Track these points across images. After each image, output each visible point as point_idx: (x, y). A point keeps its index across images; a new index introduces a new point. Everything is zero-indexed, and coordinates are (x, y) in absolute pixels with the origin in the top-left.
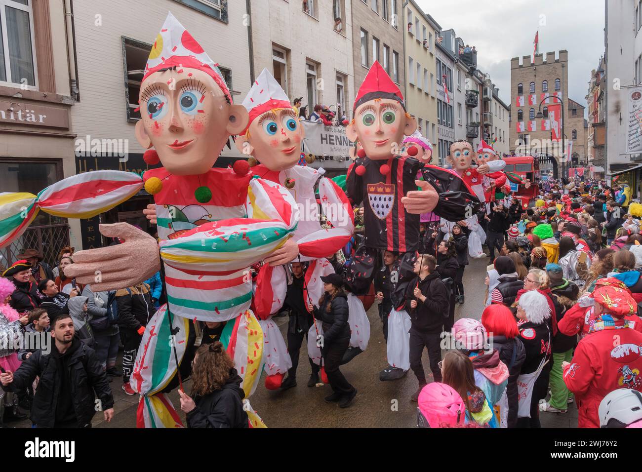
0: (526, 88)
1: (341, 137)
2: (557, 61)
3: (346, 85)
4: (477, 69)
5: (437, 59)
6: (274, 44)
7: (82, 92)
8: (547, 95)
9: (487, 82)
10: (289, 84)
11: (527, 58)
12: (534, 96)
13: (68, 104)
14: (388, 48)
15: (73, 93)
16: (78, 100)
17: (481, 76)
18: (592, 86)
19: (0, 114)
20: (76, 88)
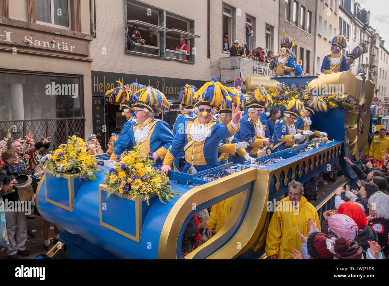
1: (267, 69)
3: (273, 34)
4: (369, 25)
6: (225, 4)
7: (98, 32)
9: (376, 35)
10: (233, 31)
13: (89, 39)
14: (304, 8)
15: (92, 33)
16: (95, 37)
17: (372, 31)
19: (46, 44)
20: (94, 29)
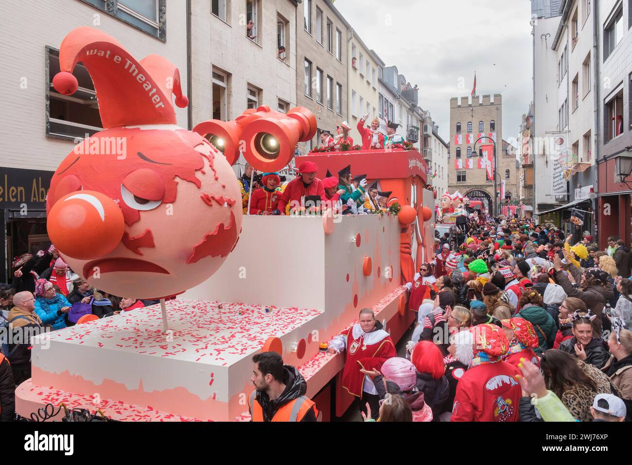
0: (464, 127)
2: (492, 104)
4: (418, 106)
5: (380, 93)
6: (214, 67)
8: (483, 135)
9: (428, 119)
10: (228, 108)
11: (465, 99)
12: (471, 135)
14: (331, 79)
17: (422, 113)
18: (523, 129)
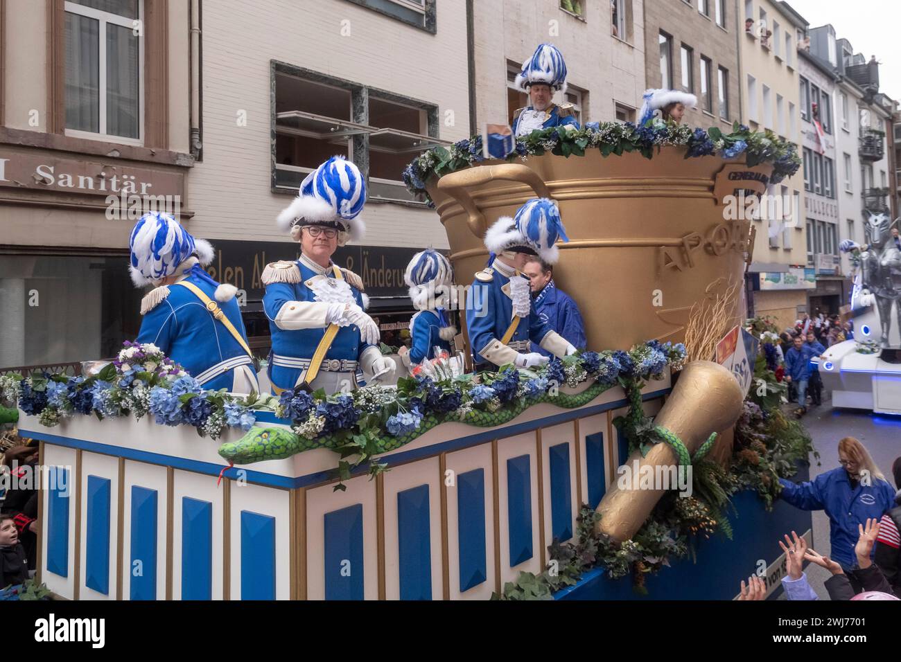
4: (880, 92)
5: (801, 77)
6: (510, 63)
7: (207, 147)
13: (185, 165)
15: (194, 149)
16: (200, 159)
17: (889, 104)
19: (86, 183)
20: (198, 140)
